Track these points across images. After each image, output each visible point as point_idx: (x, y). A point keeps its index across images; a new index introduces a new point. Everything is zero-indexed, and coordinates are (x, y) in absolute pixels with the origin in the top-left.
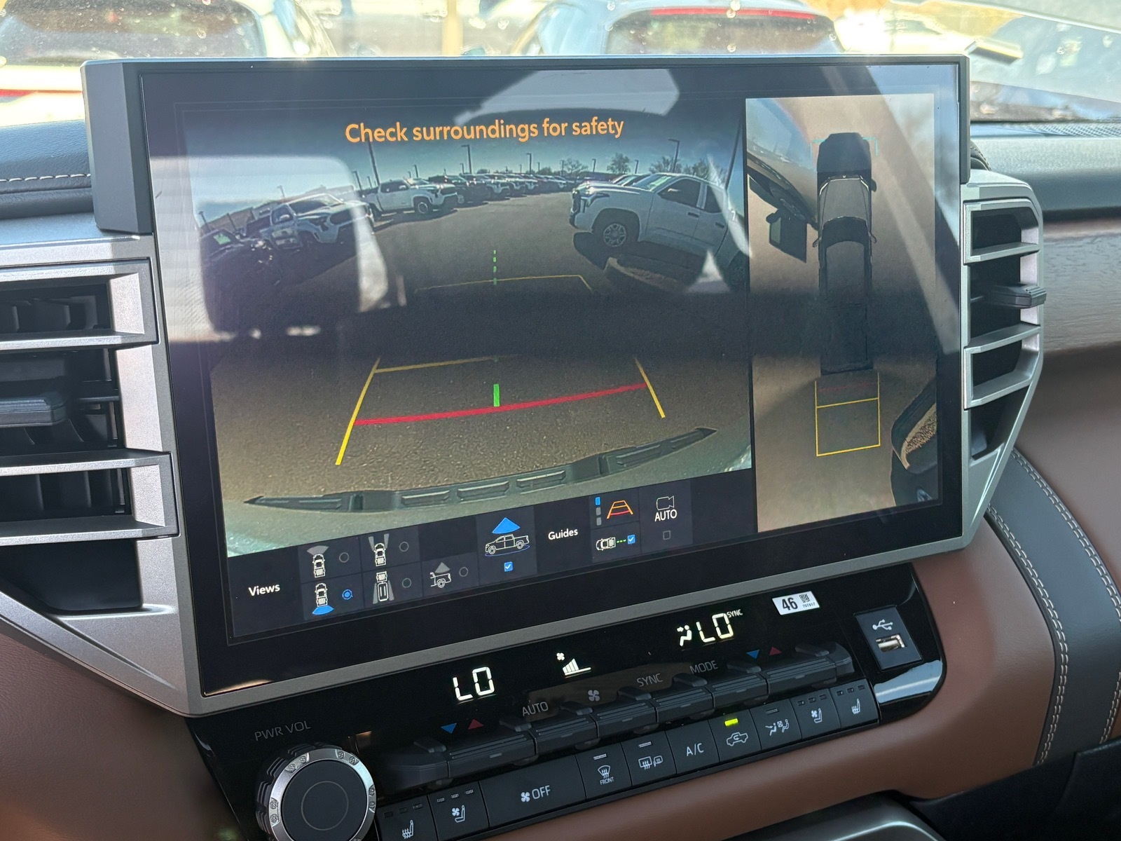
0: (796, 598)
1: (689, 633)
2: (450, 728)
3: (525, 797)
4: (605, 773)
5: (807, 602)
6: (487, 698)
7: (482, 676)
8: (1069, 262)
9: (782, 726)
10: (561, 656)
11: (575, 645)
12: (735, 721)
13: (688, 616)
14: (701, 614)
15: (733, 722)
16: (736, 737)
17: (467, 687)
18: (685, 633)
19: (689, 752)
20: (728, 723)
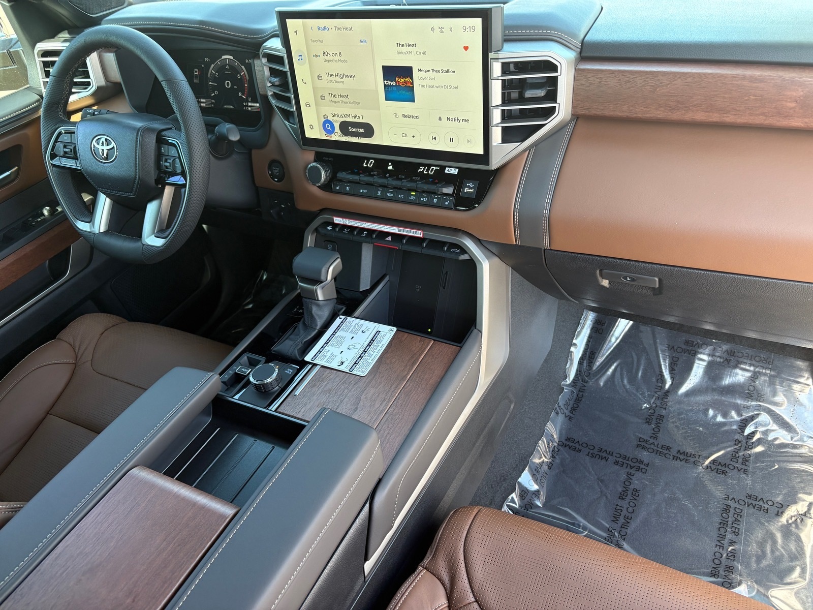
0: (453, 169)
1: (422, 169)
2: (356, 171)
3: (361, 191)
4: (379, 193)
5: (454, 171)
6: (370, 168)
7: (372, 162)
8: (598, 80)
9: (425, 199)
10: (390, 164)
11: (394, 163)
12: (414, 194)
13: (424, 165)
14: (429, 166)
15: (414, 193)
16: (412, 197)
17: (367, 164)
18: (421, 169)
19: (400, 196)
20: (412, 193)
